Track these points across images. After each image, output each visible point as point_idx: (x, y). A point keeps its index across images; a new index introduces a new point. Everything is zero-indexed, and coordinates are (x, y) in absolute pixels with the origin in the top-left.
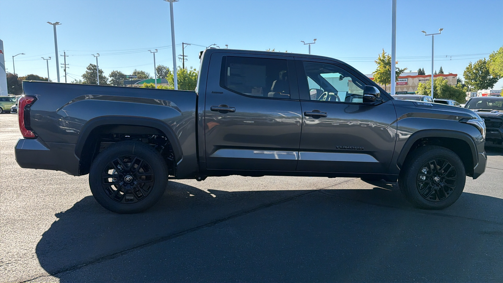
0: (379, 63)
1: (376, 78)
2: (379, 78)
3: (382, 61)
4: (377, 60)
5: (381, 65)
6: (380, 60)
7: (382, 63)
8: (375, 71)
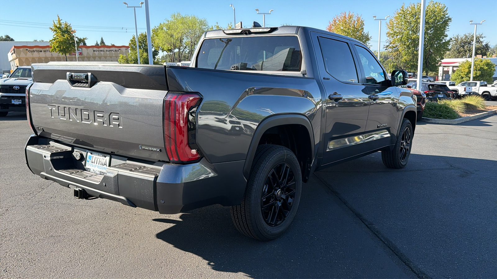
0: (55, 30)
1: (54, 47)
2: (57, 47)
3: (58, 29)
4: (51, 27)
5: (58, 33)
6: (57, 27)
7: (58, 31)
8: (52, 39)
